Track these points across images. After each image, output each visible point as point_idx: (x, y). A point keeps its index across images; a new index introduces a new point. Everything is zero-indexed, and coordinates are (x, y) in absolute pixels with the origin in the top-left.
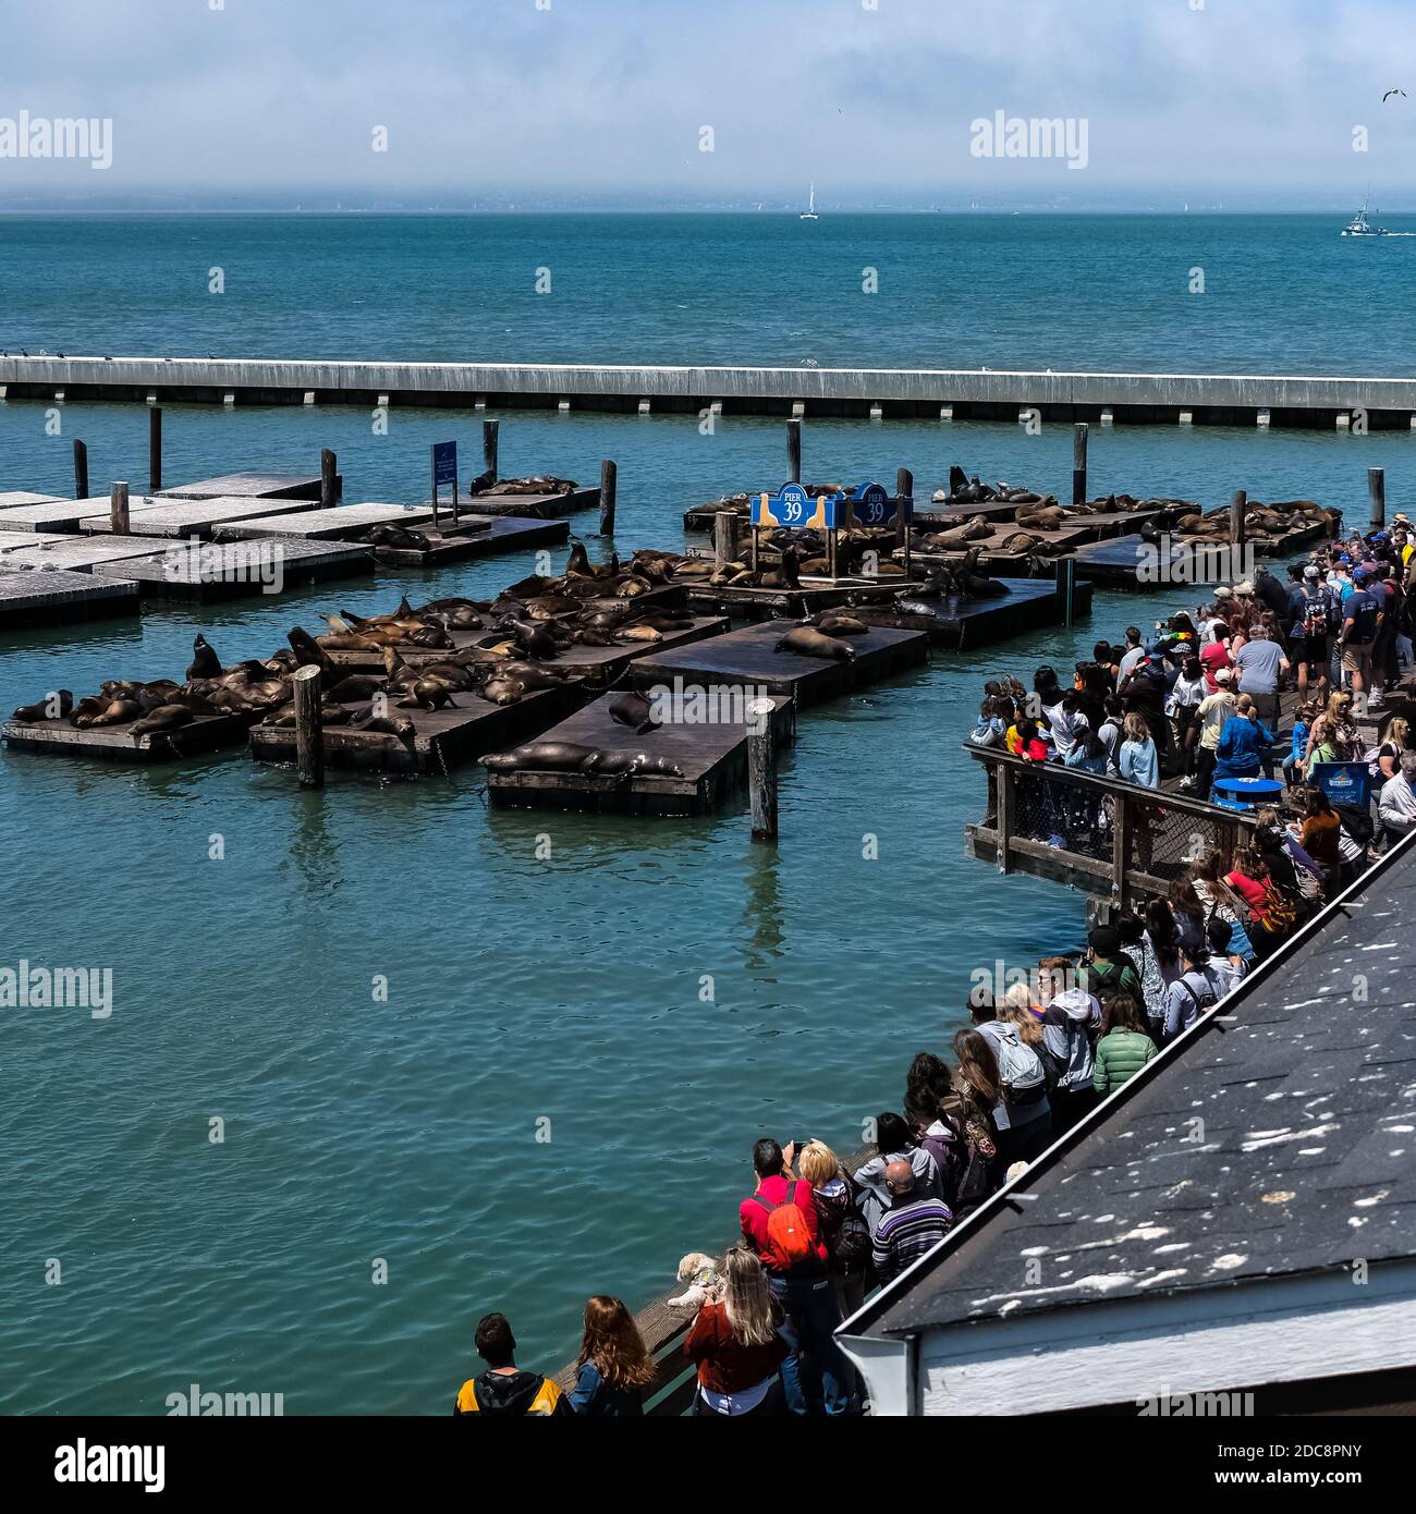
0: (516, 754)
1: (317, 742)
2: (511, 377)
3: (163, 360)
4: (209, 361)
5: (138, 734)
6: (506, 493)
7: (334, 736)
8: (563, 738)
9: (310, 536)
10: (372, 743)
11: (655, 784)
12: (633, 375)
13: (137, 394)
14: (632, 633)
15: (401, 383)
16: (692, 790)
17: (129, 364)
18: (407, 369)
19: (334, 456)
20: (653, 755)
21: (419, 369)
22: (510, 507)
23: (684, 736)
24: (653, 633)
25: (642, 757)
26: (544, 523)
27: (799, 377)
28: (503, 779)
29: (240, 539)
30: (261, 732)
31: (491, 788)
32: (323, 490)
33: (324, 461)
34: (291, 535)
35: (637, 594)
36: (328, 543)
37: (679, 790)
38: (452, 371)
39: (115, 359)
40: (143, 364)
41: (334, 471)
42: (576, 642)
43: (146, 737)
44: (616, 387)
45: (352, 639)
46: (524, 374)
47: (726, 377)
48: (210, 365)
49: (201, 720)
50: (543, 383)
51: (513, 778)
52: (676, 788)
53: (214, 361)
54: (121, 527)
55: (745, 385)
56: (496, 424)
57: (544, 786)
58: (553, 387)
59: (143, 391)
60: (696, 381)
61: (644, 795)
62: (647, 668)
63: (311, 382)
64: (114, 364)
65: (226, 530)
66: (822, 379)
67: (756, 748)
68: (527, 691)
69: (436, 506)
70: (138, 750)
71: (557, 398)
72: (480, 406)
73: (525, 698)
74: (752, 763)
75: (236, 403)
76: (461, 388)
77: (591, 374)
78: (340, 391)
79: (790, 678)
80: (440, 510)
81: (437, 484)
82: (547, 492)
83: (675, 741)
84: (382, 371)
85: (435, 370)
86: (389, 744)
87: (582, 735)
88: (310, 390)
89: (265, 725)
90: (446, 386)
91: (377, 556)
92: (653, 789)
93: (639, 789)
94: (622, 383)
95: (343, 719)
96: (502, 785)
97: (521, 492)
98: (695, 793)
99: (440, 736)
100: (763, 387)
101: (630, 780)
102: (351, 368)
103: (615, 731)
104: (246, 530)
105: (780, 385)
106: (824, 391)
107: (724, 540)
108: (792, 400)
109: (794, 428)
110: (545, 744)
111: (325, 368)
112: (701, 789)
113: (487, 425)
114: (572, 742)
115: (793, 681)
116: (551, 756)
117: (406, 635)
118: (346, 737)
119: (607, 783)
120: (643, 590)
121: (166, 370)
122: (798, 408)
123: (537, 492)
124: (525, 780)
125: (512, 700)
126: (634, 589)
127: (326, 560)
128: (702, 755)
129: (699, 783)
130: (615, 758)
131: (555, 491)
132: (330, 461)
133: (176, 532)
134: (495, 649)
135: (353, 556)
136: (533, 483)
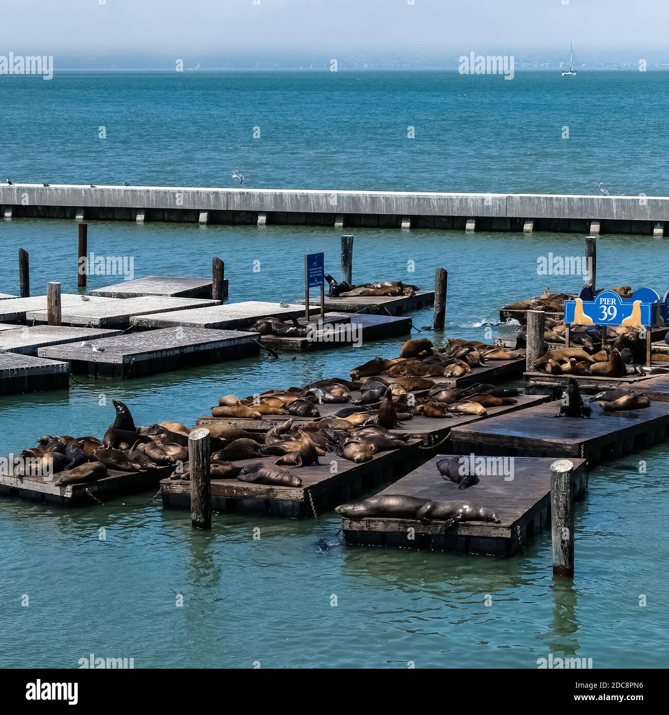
0: (365, 504)
1: (206, 492)
2: (364, 201)
3: (89, 186)
4: (123, 188)
5: (63, 485)
6: (361, 295)
7: (227, 487)
8: (402, 492)
9: (207, 326)
10: (257, 493)
11: (477, 530)
12: (461, 200)
13: (68, 215)
14: (462, 407)
15: (276, 206)
16: (507, 534)
17: (63, 190)
18: (281, 195)
19: (223, 264)
20: (475, 506)
21: (291, 195)
22: (364, 306)
23: (498, 490)
24: (479, 408)
25: (467, 507)
26: (393, 319)
27: (596, 202)
28: (355, 524)
29: (153, 328)
30: (169, 484)
31: (346, 532)
32: (214, 290)
33: (214, 267)
34: (193, 325)
35: (462, 375)
36: (223, 332)
37: (495, 533)
38: (317, 197)
39: (52, 186)
40: (72, 190)
41: (222, 276)
42: (418, 414)
43: (69, 488)
44: (448, 209)
45: (240, 409)
46: (374, 199)
47: (536, 202)
48: (126, 191)
49: (114, 475)
50: (389, 206)
51: (363, 524)
52: (493, 532)
53: (129, 188)
54: (55, 319)
55: (552, 208)
56: (351, 239)
57: (388, 530)
58: (397, 209)
59: (74, 210)
60: (512, 205)
61: (468, 538)
62: (465, 434)
63: (205, 205)
64: (50, 190)
65: (141, 321)
66: (614, 204)
67: (557, 500)
68: (377, 452)
69: (308, 304)
70: (62, 498)
71: (400, 218)
72: (339, 224)
73: (375, 457)
74: (554, 511)
75: (146, 220)
76: (324, 210)
77: (428, 200)
78: (227, 212)
79: (577, 441)
80: (311, 307)
81: (309, 287)
82: (394, 294)
83: (491, 494)
84: (261, 196)
85: (303, 196)
86: (271, 494)
87: (417, 489)
88: (204, 211)
89: (172, 479)
90: (312, 208)
91: (263, 343)
92: (476, 532)
93: (464, 532)
94: (453, 207)
95: (233, 474)
96: (355, 529)
97: (373, 295)
98: (509, 536)
99: (311, 487)
100: (567, 211)
101: (456, 525)
102: (237, 194)
103: (444, 486)
104: (157, 321)
105: (580, 209)
106: (616, 214)
107: (533, 333)
108: (590, 221)
109: (591, 243)
110: (388, 496)
111: (217, 193)
112: (514, 533)
113: (344, 240)
114: (410, 495)
115: (580, 444)
116: (393, 506)
117: (284, 407)
118: (237, 489)
119: (439, 528)
120: (465, 372)
121: (91, 195)
122: (595, 228)
123: (386, 294)
124: (372, 525)
125: (366, 459)
126: (458, 371)
127: (221, 345)
128: (515, 506)
129: (512, 528)
130: (444, 507)
131: (401, 293)
132: (219, 268)
133: (97, 323)
134: (348, 419)
135: (243, 341)
136: (383, 287)
